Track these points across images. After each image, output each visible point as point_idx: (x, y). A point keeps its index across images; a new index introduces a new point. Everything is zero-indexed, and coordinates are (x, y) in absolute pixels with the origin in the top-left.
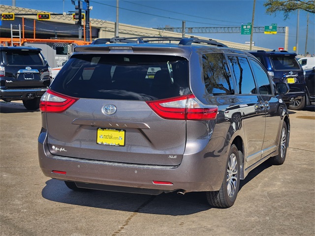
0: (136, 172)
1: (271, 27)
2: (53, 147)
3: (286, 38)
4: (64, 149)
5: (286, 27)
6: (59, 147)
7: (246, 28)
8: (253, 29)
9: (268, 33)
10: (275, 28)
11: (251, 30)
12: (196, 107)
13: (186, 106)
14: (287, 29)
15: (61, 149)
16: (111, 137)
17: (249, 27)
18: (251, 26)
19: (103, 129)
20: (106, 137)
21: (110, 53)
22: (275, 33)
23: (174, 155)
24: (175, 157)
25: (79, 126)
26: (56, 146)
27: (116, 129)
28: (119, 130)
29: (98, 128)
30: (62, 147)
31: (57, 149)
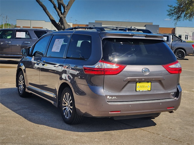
0: (161, 104)
4: (115, 98)
6: (112, 96)
15: (114, 98)
20: (141, 87)
21: (133, 38)
23: (173, 92)
25: (127, 82)
26: (110, 96)
27: (147, 82)
28: (148, 82)
29: (137, 82)
30: (115, 96)
31: (110, 98)
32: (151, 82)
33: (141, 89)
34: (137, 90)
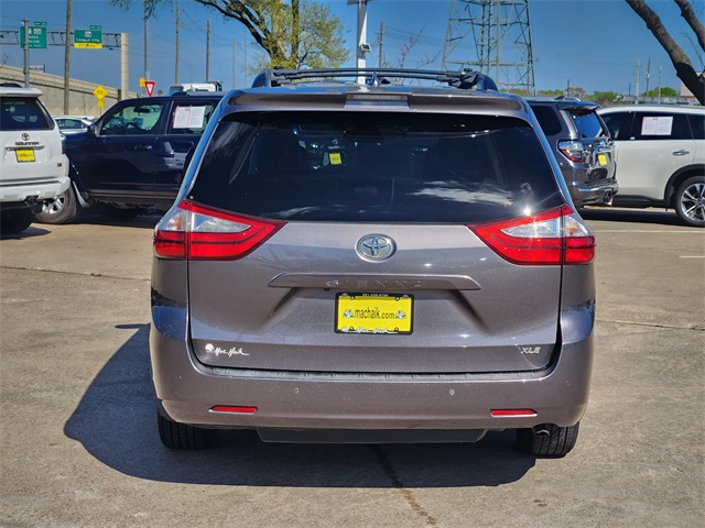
0: (452, 392)
1: (88, 34)
2: (209, 347)
3: (124, 58)
4: (240, 351)
5: (123, 35)
6: (226, 345)
7: (32, 34)
8: (48, 35)
9: (84, 46)
10: (96, 37)
11: (43, 37)
12: (574, 235)
13: (562, 232)
14: (123, 38)
15: (232, 352)
16: (375, 314)
17: (38, 31)
18: (44, 30)
19: (353, 294)
20: (361, 314)
21: (348, 108)
22: (99, 46)
23: (533, 347)
24: (537, 350)
25: (286, 290)
26: (216, 344)
27: (390, 295)
28: (398, 295)
29: (341, 294)
30: (237, 345)
31: (218, 351)
32: (411, 296)
33: (362, 325)
34: (343, 325)
